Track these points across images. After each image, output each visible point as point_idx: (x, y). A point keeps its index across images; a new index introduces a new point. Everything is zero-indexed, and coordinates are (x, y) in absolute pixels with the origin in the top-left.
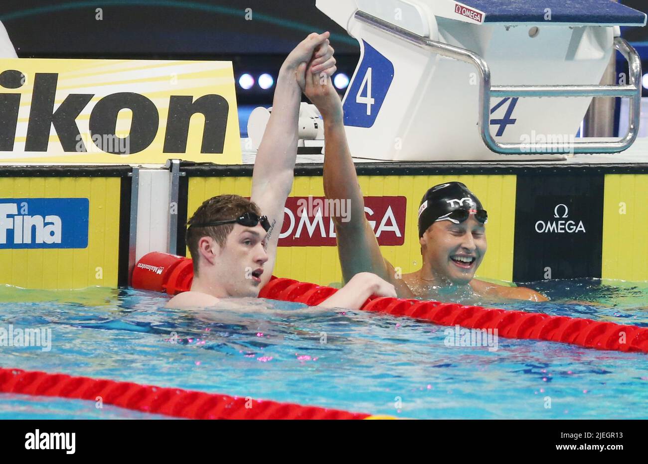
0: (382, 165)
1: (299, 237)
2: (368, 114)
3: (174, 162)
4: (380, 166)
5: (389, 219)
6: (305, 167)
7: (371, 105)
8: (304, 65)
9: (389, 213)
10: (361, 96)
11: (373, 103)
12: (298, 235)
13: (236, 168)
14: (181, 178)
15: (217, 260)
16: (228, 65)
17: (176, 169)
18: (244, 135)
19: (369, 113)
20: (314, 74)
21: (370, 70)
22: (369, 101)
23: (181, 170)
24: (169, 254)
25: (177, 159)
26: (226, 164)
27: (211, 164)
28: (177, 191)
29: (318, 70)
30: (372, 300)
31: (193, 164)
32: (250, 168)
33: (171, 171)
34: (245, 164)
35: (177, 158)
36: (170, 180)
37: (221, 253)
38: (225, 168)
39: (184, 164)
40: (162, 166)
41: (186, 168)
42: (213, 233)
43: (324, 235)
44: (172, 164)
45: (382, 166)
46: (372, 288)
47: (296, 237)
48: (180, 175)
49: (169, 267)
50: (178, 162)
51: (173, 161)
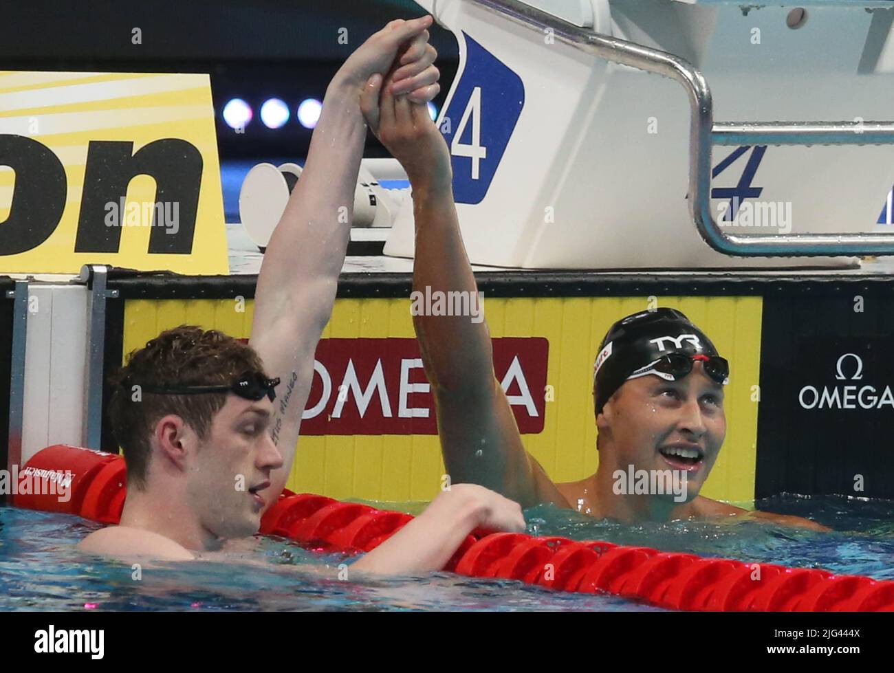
0: (501, 276)
1: (339, 416)
2: (473, 177)
3: (96, 269)
4: (498, 279)
5: (515, 381)
6: (351, 280)
7: (480, 159)
8: (376, 80)
9: (515, 370)
10: (460, 143)
11: (484, 156)
12: (337, 413)
13: (217, 281)
14: (109, 301)
15: (191, 462)
16: (201, 82)
17: (99, 285)
18: (232, 217)
19: (475, 175)
20: (396, 97)
21: (477, 91)
22: (476, 152)
23: (110, 287)
24: (85, 449)
25: (101, 265)
26: (197, 274)
27: (168, 274)
28: (102, 327)
29: (403, 88)
30: (478, 538)
31: (132, 274)
32: (251, 281)
33: (90, 288)
34: (234, 274)
35: (101, 262)
36: (88, 305)
37: (199, 447)
38: (196, 281)
39: (115, 274)
40: (72, 277)
41: (118, 281)
42: (184, 408)
43: (387, 412)
44: (92, 273)
45: (502, 279)
46: (475, 515)
47: (333, 416)
48: (109, 296)
49: (85, 474)
50: (104, 270)
51: (94, 267)
